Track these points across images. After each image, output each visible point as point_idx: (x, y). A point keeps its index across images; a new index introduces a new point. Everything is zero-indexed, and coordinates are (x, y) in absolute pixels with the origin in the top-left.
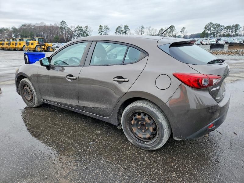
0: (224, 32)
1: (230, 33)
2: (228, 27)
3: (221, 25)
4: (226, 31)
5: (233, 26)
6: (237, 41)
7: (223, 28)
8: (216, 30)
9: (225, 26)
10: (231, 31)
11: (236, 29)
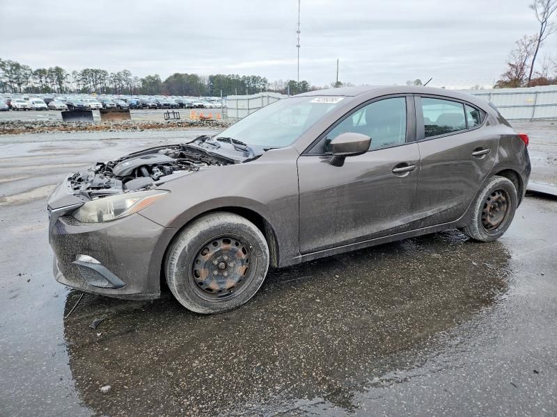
0: (34, 82)
1: (50, 85)
2: (40, 73)
3: (21, 65)
4: (38, 81)
5: (50, 71)
6: (90, 104)
7: (28, 72)
8: (14, 76)
9: (34, 70)
10: (49, 80)
11: (58, 78)
